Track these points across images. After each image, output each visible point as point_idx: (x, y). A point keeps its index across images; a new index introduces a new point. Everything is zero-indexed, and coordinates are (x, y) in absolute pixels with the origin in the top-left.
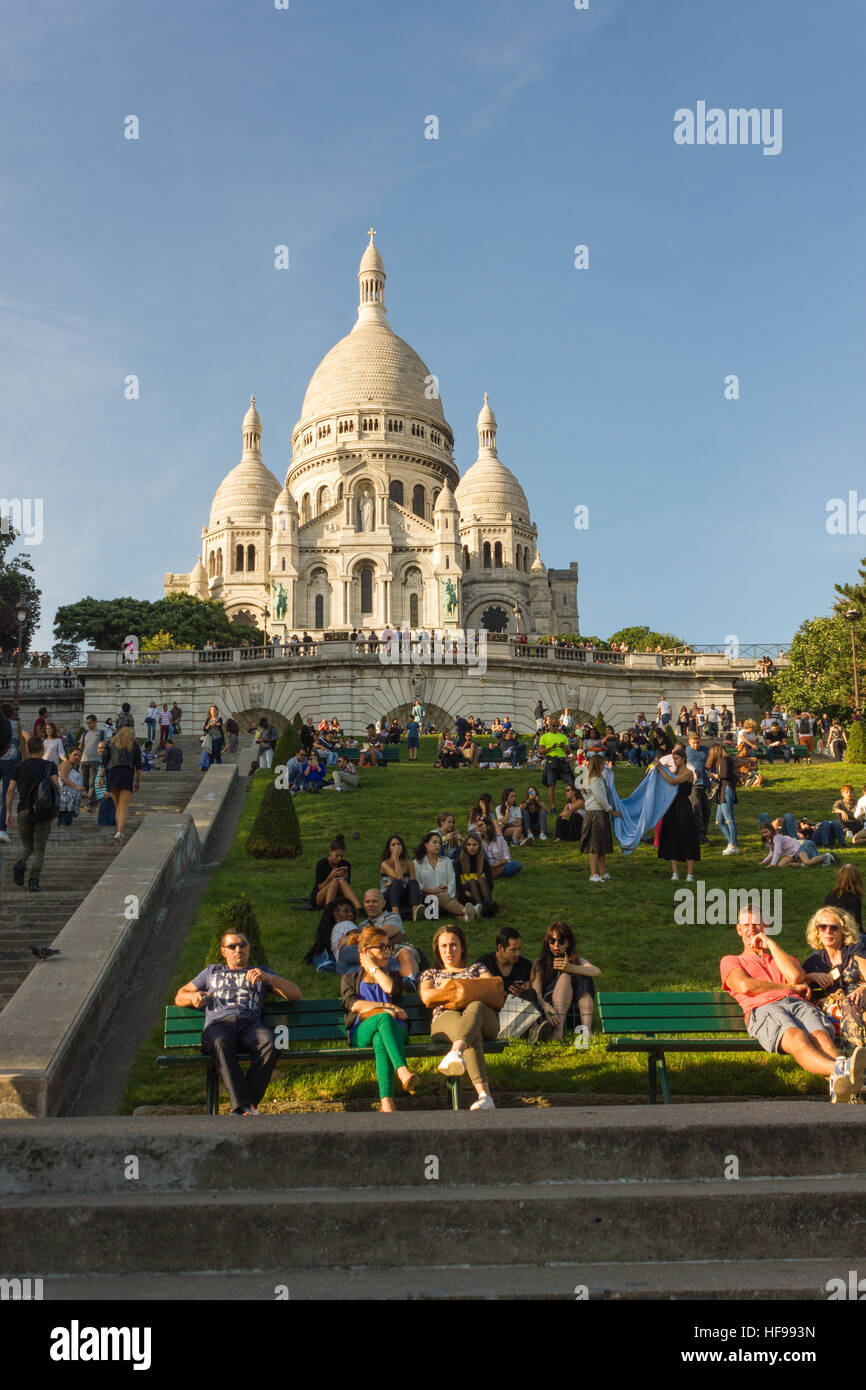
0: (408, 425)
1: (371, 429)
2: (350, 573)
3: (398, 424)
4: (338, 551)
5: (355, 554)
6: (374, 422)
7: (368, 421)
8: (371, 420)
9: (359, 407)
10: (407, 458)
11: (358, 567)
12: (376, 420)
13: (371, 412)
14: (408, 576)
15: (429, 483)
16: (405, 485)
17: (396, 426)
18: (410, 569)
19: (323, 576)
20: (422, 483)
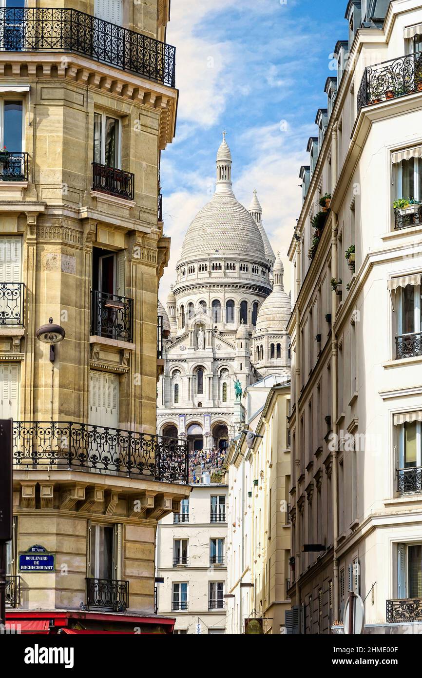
0: (238, 266)
1: (216, 270)
2: (192, 374)
3: (232, 265)
4: (186, 361)
5: (194, 363)
6: (218, 264)
7: (215, 264)
8: (216, 264)
9: (209, 257)
10: (237, 286)
11: (196, 369)
12: (220, 264)
13: (216, 259)
14: (222, 373)
15: (251, 299)
16: (236, 302)
17: (231, 267)
18: (223, 369)
19: (178, 374)
20: (246, 300)
